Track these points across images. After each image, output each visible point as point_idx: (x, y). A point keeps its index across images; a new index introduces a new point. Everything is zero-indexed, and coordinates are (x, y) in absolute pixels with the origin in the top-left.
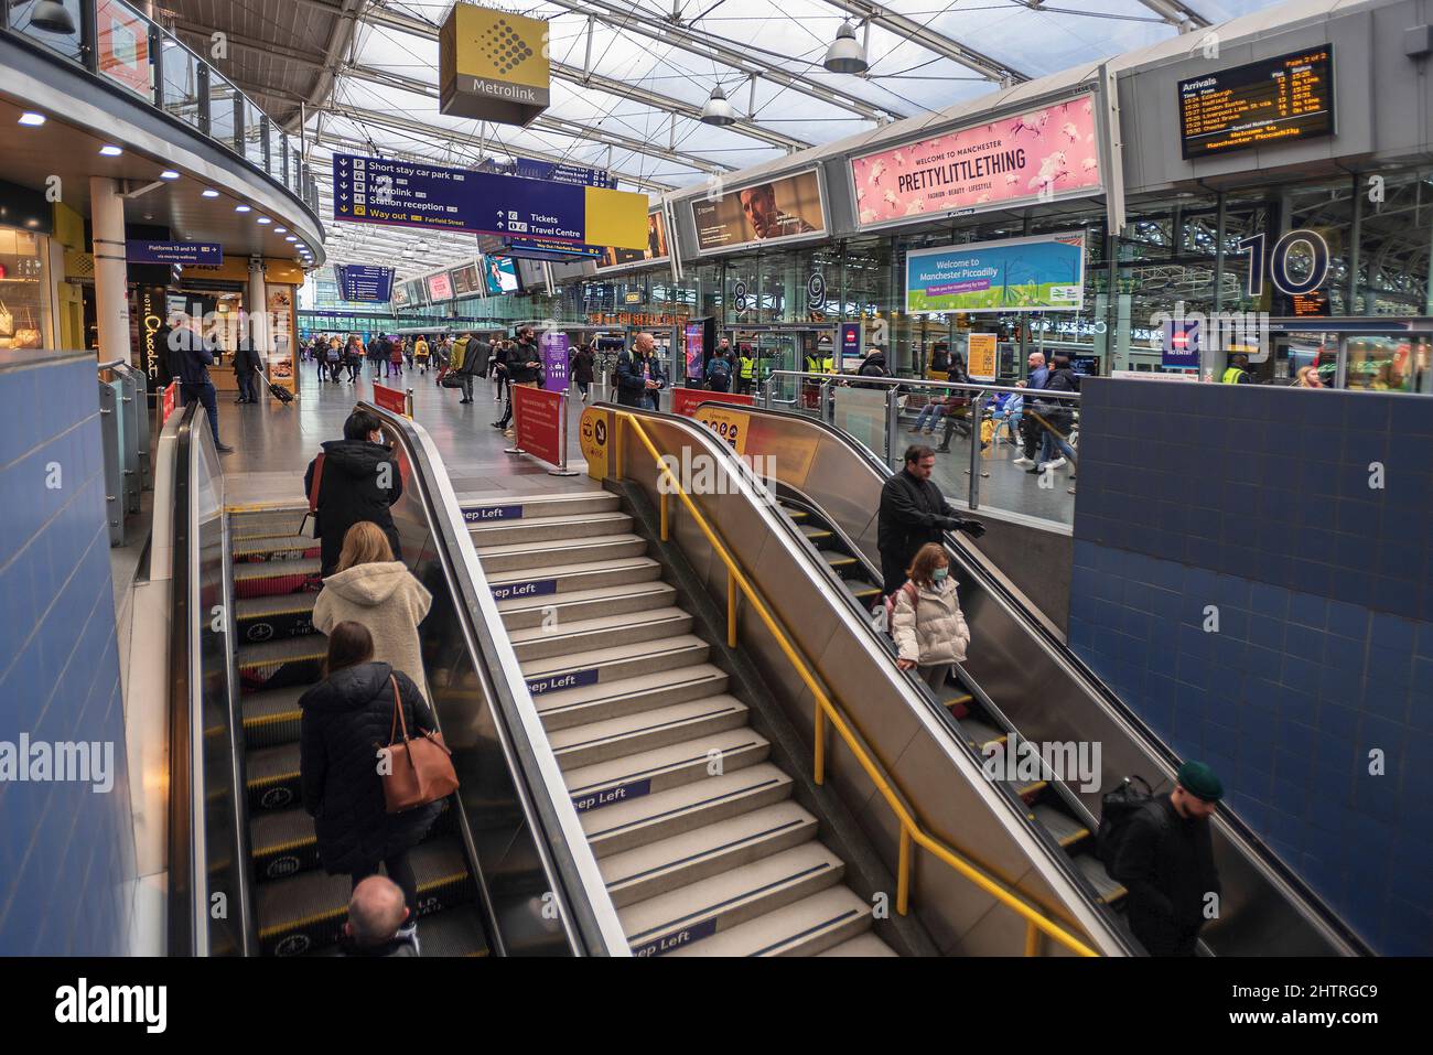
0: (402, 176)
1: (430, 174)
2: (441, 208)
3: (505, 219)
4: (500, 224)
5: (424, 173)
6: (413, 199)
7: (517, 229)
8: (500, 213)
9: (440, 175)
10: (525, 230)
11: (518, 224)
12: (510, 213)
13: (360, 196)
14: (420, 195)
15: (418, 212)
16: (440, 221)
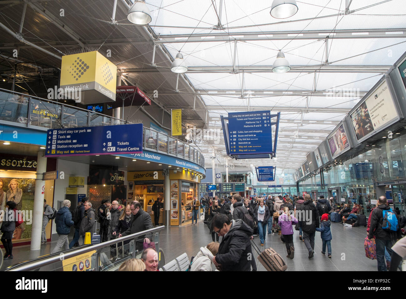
0: (69, 134)
1: (79, 132)
2: (81, 146)
3: (106, 147)
4: (104, 149)
5: (77, 131)
6: (72, 144)
7: (111, 151)
8: (104, 144)
9: (82, 131)
10: (115, 150)
11: (112, 148)
12: (108, 143)
13: (54, 145)
14: (75, 141)
15: (73, 149)
16: (81, 152)
